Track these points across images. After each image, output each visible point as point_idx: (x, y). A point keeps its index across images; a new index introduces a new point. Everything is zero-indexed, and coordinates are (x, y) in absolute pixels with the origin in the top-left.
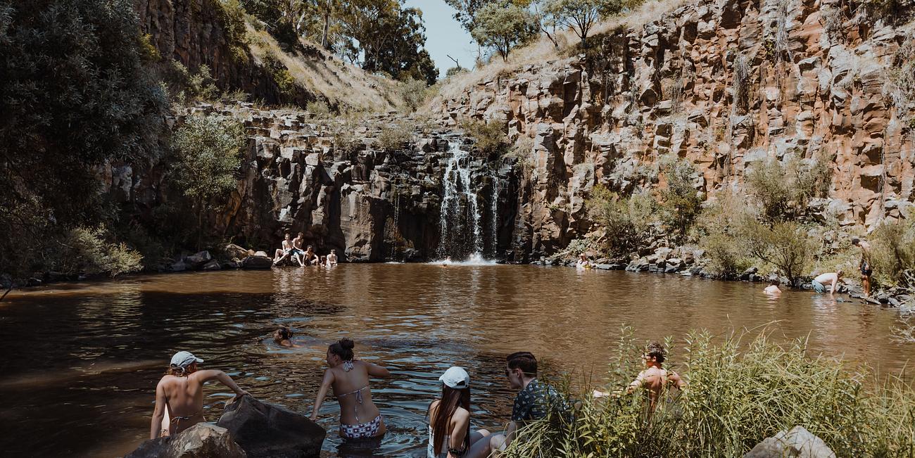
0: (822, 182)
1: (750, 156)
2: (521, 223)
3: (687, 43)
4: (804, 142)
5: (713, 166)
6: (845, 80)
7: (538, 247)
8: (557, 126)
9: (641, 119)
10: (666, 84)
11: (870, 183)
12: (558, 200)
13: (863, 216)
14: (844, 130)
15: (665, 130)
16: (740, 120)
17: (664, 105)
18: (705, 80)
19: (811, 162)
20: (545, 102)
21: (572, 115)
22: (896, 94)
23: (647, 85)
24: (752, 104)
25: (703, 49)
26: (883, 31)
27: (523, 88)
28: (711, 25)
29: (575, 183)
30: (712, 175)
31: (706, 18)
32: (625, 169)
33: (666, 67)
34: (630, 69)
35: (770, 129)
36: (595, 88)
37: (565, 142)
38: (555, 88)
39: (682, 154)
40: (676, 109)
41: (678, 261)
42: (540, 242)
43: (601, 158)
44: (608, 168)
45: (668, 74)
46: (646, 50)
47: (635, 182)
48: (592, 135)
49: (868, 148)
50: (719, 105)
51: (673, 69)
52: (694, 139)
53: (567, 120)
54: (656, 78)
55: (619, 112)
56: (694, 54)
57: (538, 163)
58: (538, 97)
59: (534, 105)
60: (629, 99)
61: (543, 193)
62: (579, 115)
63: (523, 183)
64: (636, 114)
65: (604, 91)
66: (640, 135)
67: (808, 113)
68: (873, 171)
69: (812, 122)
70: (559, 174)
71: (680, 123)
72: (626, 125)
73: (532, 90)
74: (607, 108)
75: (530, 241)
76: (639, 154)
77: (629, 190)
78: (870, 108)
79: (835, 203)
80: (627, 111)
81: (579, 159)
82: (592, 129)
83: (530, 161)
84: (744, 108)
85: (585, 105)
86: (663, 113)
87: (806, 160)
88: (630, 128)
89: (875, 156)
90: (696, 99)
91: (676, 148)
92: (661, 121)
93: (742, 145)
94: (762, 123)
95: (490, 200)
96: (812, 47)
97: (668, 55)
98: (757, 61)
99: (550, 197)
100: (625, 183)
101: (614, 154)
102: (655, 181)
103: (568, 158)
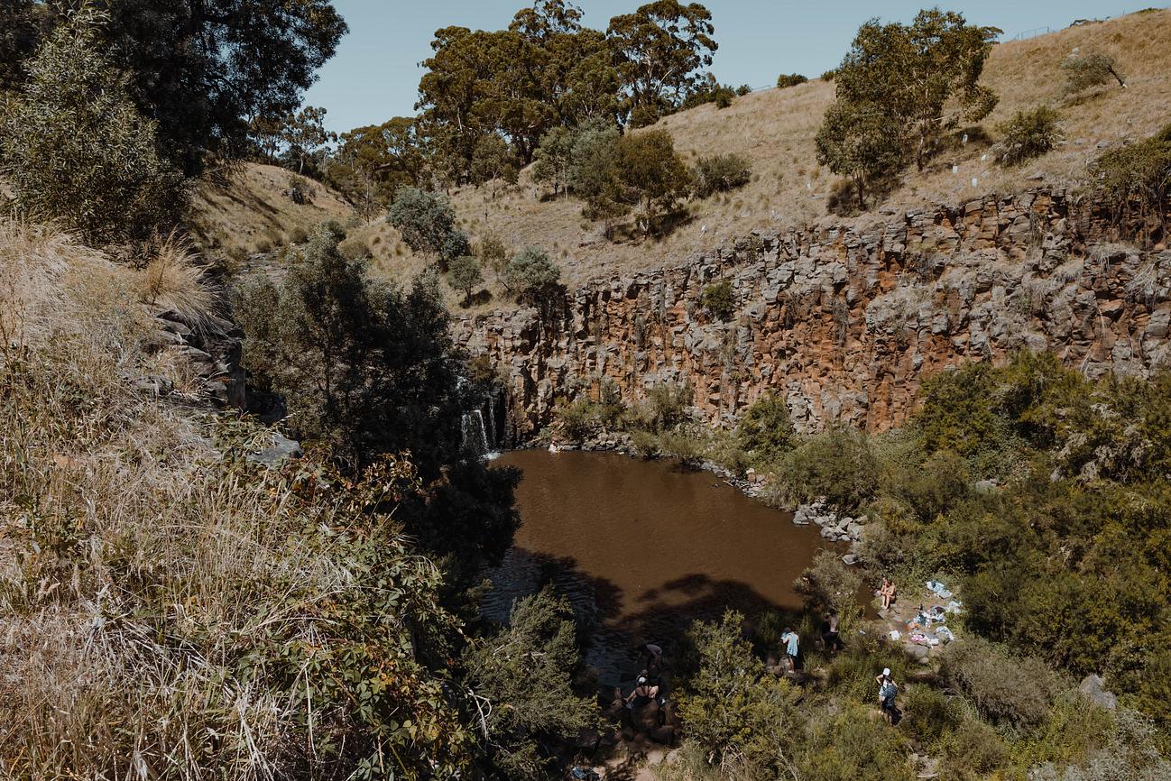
0: (687, 397)
1: (647, 377)
2: (509, 423)
3: (604, 303)
4: (678, 373)
5: (624, 379)
6: (700, 346)
7: (521, 438)
8: (526, 357)
9: (577, 349)
10: (591, 325)
11: (716, 403)
12: (531, 406)
13: (710, 418)
14: (701, 372)
15: (593, 356)
16: (641, 355)
17: (591, 338)
18: (616, 326)
19: (682, 385)
20: (518, 343)
21: (535, 350)
22: (725, 360)
23: (580, 328)
24: (646, 345)
25: (615, 307)
26: (719, 324)
27: (500, 332)
28: (619, 295)
29: (541, 392)
30: (624, 384)
31: (617, 290)
32: (571, 379)
33: (591, 315)
34: (569, 316)
35: (658, 362)
36: (547, 330)
37: (531, 367)
38: (524, 334)
39: (604, 371)
40: (599, 342)
41: (613, 443)
42: (522, 434)
43: (555, 375)
44: (560, 381)
45: (592, 320)
46: (578, 306)
47: (576, 390)
48: (547, 360)
49: (713, 385)
50: (625, 343)
51: (595, 316)
52: (611, 362)
53: (531, 353)
54: (585, 324)
55: (563, 344)
56: (608, 309)
57: (518, 383)
58: (512, 339)
59: (509, 344)
60: (568, 335)
61: (522, 403)
62: (539, 349)
63: (508, 398)
64: (573, 345)
65: (555, 333)
66: (577, 359)
67: (679, 357)
68: (716, 397)
69: (681, 362)
70: (531, 388)
71: (602, 353)
72: (568, 353)
73: (507, 334)
74: (555, 341)
75: (515, 435)
76: (577, 370)
77: (573, 395)
78: (713, 365)
79: (696, 410)
80: (568, 343)
81: (541, 377)
82: (547, 356)
83: (510, 383)
84: (642, 349)
85: (542, 342)
86: (589, 344)
87: (679, 383)
88: (571, 355)
89: (716, 389)
90: (610, 336)
91: (600, 367)
92: (590, 350)
93: (643, 370)
94: (653, 357)
95: (489, 412)
96: (680, 320)
97: (591, 308)
98: (647, 321)
99: (526, 405)
100: (571, 391)
101: (564, 371)
102: (589, 388)
103: (534, 376)
